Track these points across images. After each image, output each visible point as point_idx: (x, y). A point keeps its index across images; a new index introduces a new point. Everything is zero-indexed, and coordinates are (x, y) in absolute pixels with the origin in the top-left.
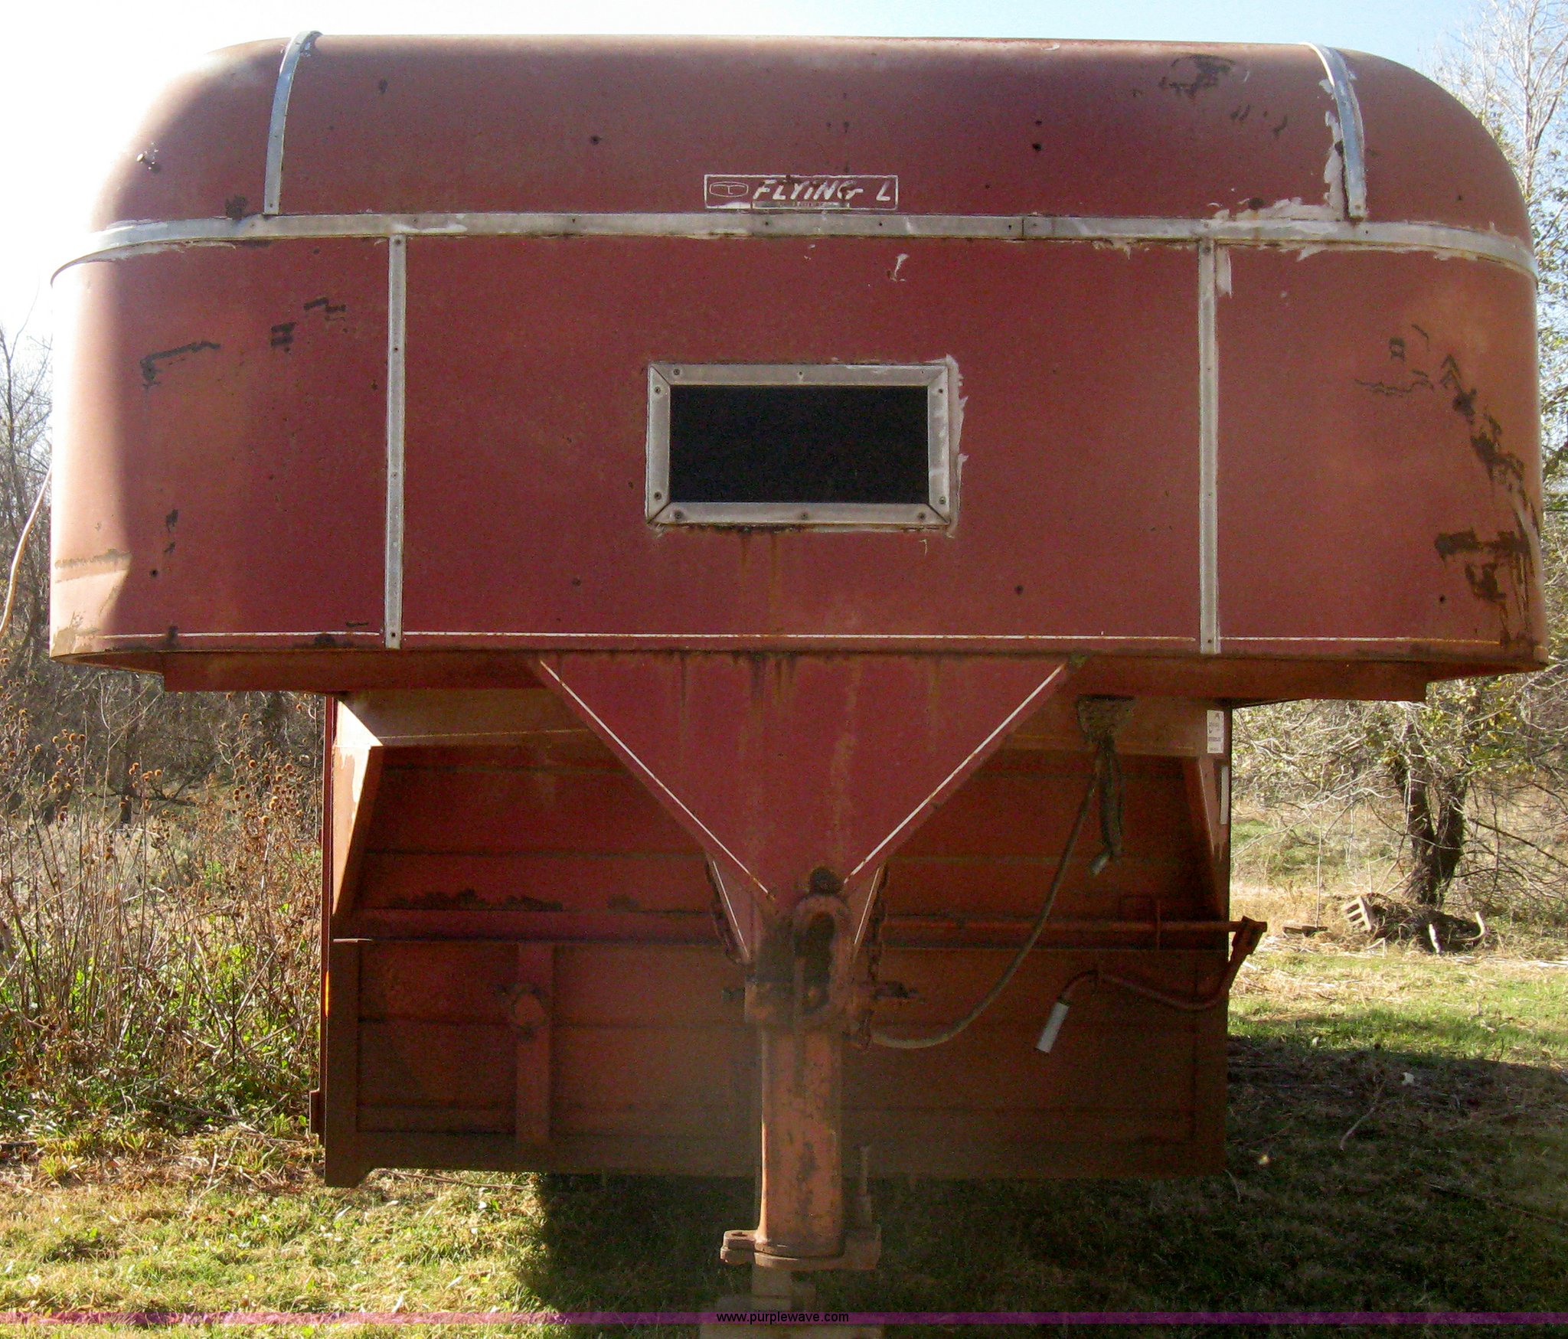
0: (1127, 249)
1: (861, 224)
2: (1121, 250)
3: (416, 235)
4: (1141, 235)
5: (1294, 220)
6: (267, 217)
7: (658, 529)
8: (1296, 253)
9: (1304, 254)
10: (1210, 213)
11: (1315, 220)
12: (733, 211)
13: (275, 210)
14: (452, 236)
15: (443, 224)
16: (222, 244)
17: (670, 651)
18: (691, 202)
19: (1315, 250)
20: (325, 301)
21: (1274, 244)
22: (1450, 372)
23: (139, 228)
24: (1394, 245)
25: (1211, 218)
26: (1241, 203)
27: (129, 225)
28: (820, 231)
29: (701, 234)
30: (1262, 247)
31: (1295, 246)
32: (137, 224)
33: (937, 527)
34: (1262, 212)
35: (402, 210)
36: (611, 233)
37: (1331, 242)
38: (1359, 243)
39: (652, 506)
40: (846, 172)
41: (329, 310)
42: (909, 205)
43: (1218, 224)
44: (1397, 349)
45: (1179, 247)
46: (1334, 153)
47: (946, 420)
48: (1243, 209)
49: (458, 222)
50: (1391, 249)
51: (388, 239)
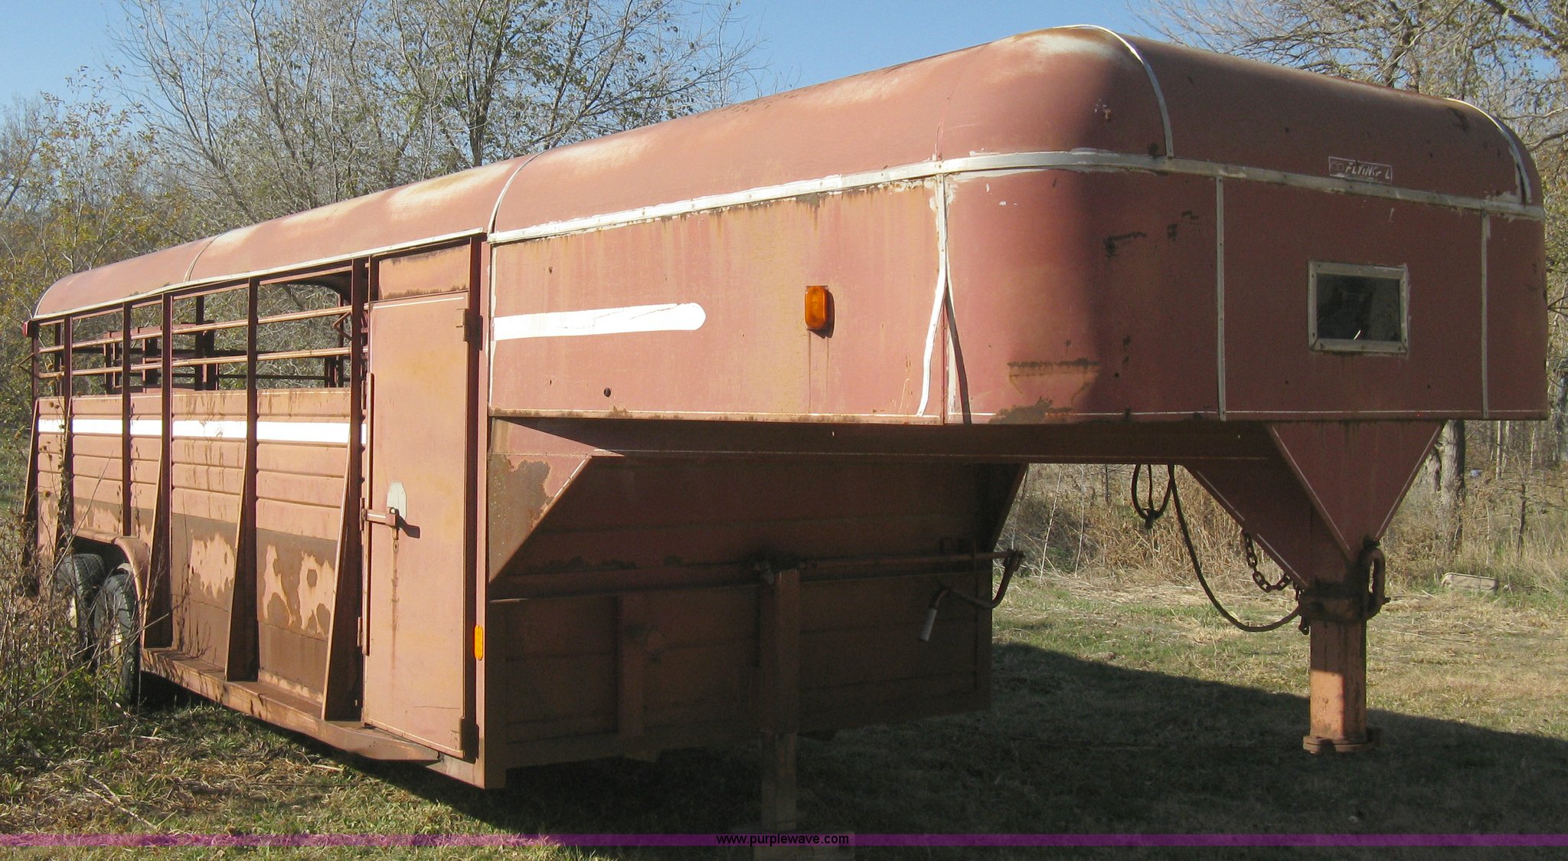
0: (1461, 213)
1: (1381, 191)
2: (1459, 213)
3: (1226, 177)
4: (1465, 206)
5: (1507, 202)
6: (1170, 158)
7: (1314, 353)
8: (1508, 220)
9: (1510, 220)
10: (1483, 197)
11: (1514, 203)
12: (1339, 178)
13: (1172, 155)
14: (1239, 179)
15: (1237, 172)
16: (1146, 172)
17: (1321, 421)
18: (1323, 172)
19: (1513, 218)
20: (1190, 212)
21: (1503, 215)
23: (1100, 155)
24: (1534, 217)
25: (1486, 199)
26: (1493, 192)
27: (1092, 151)
28: (1368, 193)
29: (1329, 190)
30: (1499, 216)
31: (1508, 216)
32: (1098, 152)
33: (1403, 354)
34: (1499, 197)
35: (1222, 162)
36: (1296, 185)
37: (1518, 215)
38: (1525, 216)
39: (1312, 340)
40: (1374, 161)
41: (1192, 218)
42: (1397, 183)
43: (1490, 203)
45: (1476, 214)
47: (1405, 297)
48: (1494, 195)
49: (1243, 172)
50: (1533, 219)
51: (1215, 178)
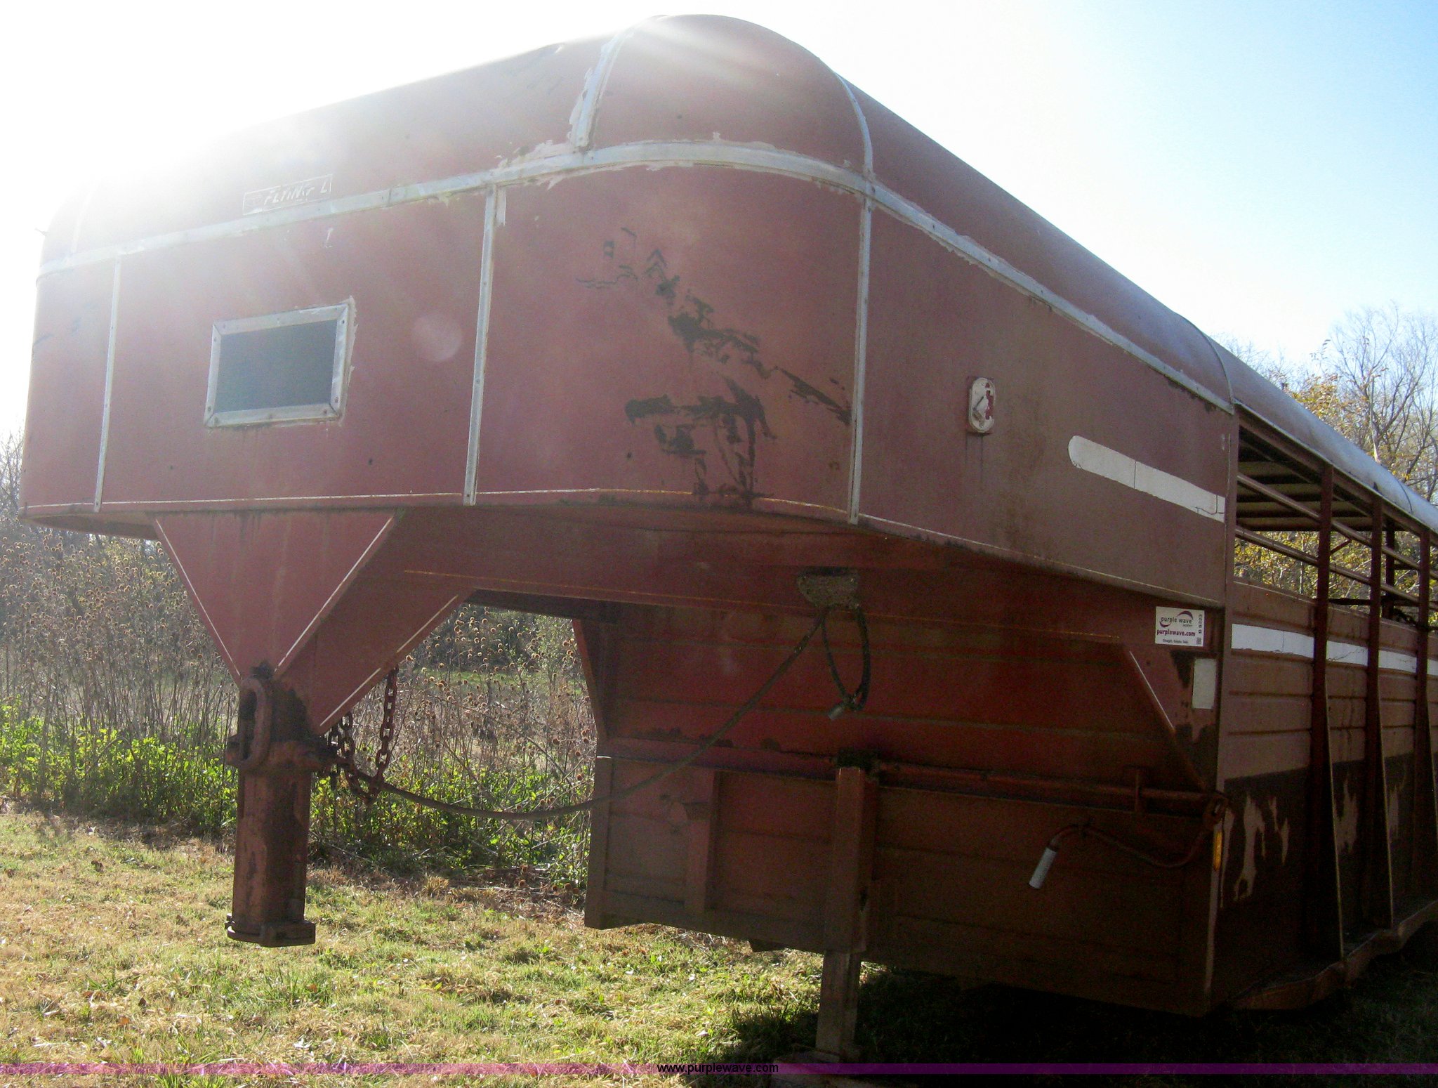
0: (446, 201)
1: (309, 213)
2: (443, 203)
3: (124, 256)
4: (454, 189)
5: (546, 158)
6: (71, 255)
7: (207, 431)
8: (547, 184)
9: (552, 184)
10: (496, 164)
11: (560, 155)
13: (74, 250)
15: (135, 248)
17: (207, 511)
19: (559, 179)
21: (533, 180)
22: (656, 264)
24: (614, 165)
25: (496, 168)
26: (515, 152)
28: (290, 220)
30: (526, 184)
31: (545, 180)
33: (333, 419)
34: (528, 156)
35: (122, 242)
37: (569, 171)
38: (588, 168)
39: (206, 415)
43: (500, 171)
44: (608, 249)
45: (476, 194)
46: (581, 97)
47: (344, 342)
48: (516, 156)
49: (142, 244)
50: (611, 168)
51: (115, 261)
